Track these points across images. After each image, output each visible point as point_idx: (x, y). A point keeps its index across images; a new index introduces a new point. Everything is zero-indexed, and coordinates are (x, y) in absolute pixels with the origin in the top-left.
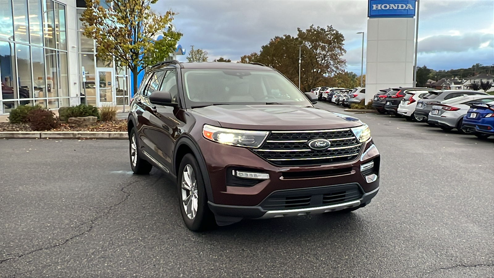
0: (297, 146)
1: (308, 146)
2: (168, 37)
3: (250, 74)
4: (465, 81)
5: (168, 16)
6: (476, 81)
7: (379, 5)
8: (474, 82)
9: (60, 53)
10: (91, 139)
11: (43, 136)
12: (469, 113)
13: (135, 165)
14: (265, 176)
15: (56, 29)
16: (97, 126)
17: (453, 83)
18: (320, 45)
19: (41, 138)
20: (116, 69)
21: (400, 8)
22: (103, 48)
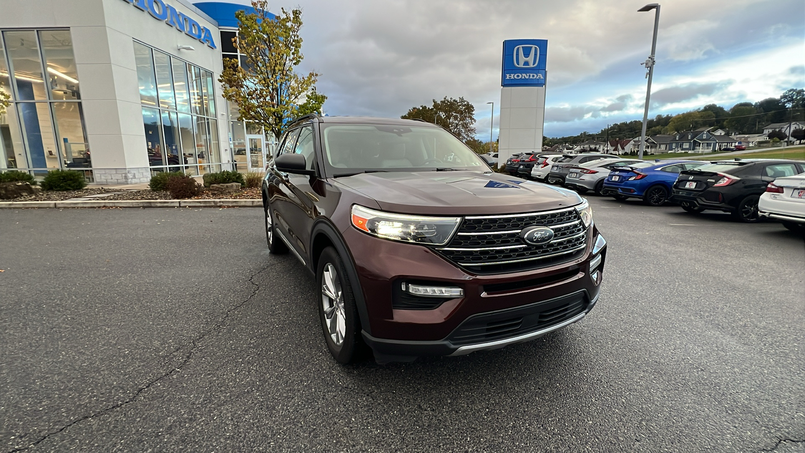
0: (505, 240)
1: (523, 239)
2: (312, 100)
3: (411, 131)
4: (575, 147)
5: (311, 77)
6: (585, 146)
7: (512, 75)
8: (584, 147)
9: (210, 120)
10: (233, 207)
11: (182, 205)
12: (611, 176)
13: (271, 243)
14: (456, 292)
15: (204, 97)
16: (241, 193)
17: (565, 149)
18: (453, 115)
19: (180, 206)
20: (266, 136)
21: (531, 77)
22: (244, 111)
